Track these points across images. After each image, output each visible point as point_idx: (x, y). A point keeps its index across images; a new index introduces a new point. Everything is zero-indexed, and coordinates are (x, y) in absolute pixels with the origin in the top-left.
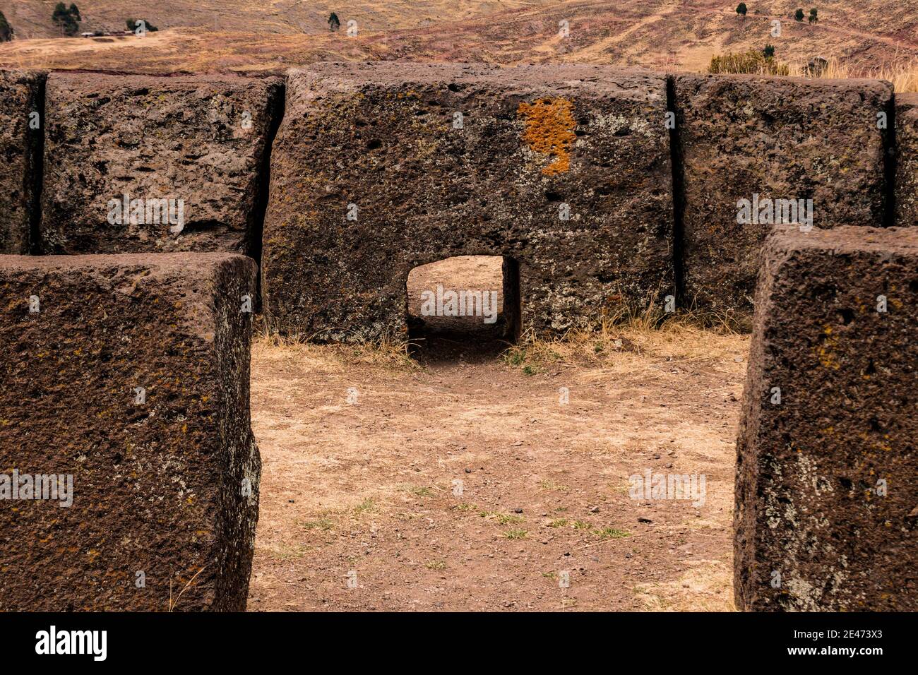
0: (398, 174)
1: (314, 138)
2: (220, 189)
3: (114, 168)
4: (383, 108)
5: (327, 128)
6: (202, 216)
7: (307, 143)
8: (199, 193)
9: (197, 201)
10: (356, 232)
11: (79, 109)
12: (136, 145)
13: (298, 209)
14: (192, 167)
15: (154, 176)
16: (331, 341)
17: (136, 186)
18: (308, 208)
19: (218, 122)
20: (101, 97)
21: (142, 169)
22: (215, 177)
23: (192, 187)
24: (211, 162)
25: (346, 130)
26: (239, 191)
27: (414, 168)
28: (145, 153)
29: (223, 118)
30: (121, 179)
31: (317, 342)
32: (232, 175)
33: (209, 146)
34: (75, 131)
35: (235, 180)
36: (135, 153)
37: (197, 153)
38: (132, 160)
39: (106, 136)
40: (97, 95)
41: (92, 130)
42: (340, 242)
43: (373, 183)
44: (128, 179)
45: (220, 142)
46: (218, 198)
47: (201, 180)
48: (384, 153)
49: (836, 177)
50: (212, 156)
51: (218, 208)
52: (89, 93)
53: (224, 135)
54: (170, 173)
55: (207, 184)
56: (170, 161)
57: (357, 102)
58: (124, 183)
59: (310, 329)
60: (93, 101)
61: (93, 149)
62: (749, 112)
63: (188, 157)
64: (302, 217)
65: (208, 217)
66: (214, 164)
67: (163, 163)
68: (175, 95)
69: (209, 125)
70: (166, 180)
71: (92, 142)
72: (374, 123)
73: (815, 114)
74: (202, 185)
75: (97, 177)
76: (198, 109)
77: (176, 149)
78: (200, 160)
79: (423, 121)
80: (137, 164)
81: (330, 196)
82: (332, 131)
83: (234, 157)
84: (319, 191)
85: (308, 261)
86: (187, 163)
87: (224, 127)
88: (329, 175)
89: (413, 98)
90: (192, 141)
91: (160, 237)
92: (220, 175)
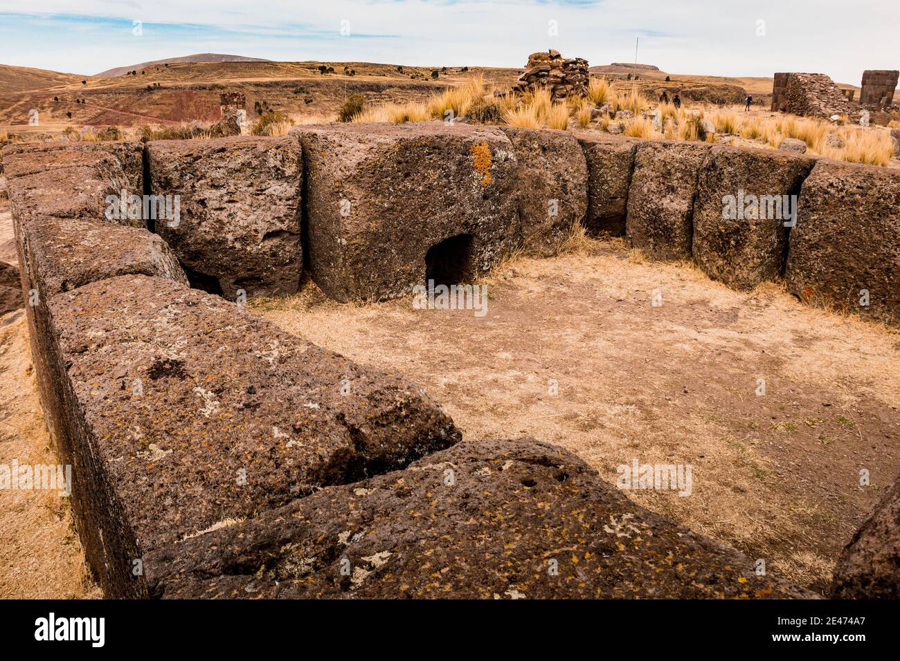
0: (423, 192)
1: (373, 173)
2: (282, 209)
3: (211, 202)
4: (411, 153)
5: (381, 167)
6: (274, 228)
7: (370, 177)
8: (269, 213)
9: (269, 219)
10: (402, 230)
11: (180, 165)
12: (222, 186)
13: (369, 220)
14: (261, 197)
15: (238, 205)
16: (389, 298)
17: (228, 213)
18: (375, 218)
19: (275, 166)
20: (195, 155)
21: (230, 202)
22: (278, 202)
23: (263, 210)
24: (273, 192)
25: (393, 167)
26: (293, 209)
27: (429, 188)
28: (230, 191)
29: (278, 164)
30: (216, 209)
31: (384, 300)
32: (288, 199)
33: (271, 182)
34: (179, 181)
35: (290, 202)
36: (223, 191)
37: (264, 187)
38: (222, 196)
39: (202, 182)
40: (192, 155)
41: (190, 178)
42: (393, 237)
43: (409, 199)
44: (221, 209)
45: (277, 179)
46: (282, 215)
47: (268, 205)
48: (413, 180)
49: (574, 177)
50: (274, 188)
51: (282, 222)
52: (185, 153)
53: (280, 175)
54: (248, 202)
55: (273, 207)
56: (247, 194)
57: (397, 149)
58: (219, 212)
59: (378, 294)
60: (189, 159)
61: (195, 191)
62: (536, 146)
63: (258, 190)
64: (373, 225)
65: (278, 228)
66: (276, 194)
67: (242, 196)
68: (244, 150)
69: (269, 168)
70: (247, 207)
71: (193, 186)
72: (407, 162)
73: (561, 147)
74: (270, 208)
75: (201, 210)
76: (260, 159)
77: (249, 186)
78: (266, 192)
79: (431, 159)
80: (226, 198)
81: (388, 209)
82: (384, 169)
83: (288, 188)
84: (381, 207)
85: (375, 252)
86: (258, 195)
87: (279, 169)
88: (386, 196)
89: (425, 146)
90: (259, 180)
91: (248, 245)
92: (280, 200)
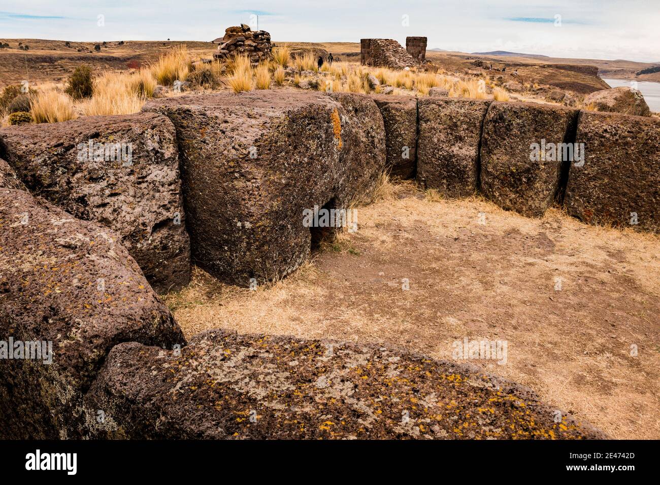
0: (308, 163)
1: (270, 150)
2: (166, 195)
3: (92, 199)
4: (297, 125)
5: (276, 143)
6: (161, 218)
7: (267, 154)
8: (154, 202)
9: (155, 208)
10: (296, 205)
11: (50, 158)
12: (101, 178)
13: (271, 199)
14: (144, 185)
15: (122, 198)
16: (288, 274)
17: (112, 209)
18: (276, 196)
19: (154, 149)
20: (66, 145)
21: (112, 195)
22: (161, 188)
23: (147, 200)
24: (155, 179)
25: (285, 141)
26: (176, 194)
27: (311, 158)
28: (110, 182)
29: (156, 145)
30: (98, 206)
32: (170, 184)
33: (151, 167)
34: (50, 177)
35: (172, 187)
36: (103, 184)
37: (144, 174)
38: (102, 190)
39: (79, 175)
40: (62, 144)
41: (64, 173)
42: (289, 213)
43: (299, 172)
44: (104, 205)
45: (157, 163)
46: (166, 203)
47: (151, 193)
48: (300, 152)
49: (378, 133)
50: (155, 173)
51: (168, 210)
52: (53, 143)
53: (159, 158)
54: (132, 192)
55: (157, 195)
56: (129, 184)
57: (286, 123)
58: (102, 209)
59: (280, 272)
60: (60, 150)
61: (72, 188)
62: (351, 108)
63: (139, 178)
64: (275, 204)
65: (165, 218)
66: (158, 179)
67: (124, 187)
68: (119, 133)
69: (147, 151)
70: (131, 199)
71: (69, 183)
72: (294, 135)
73: (367, 108)
74: (154, 197)
75: (82, 210)
76: (138, 142)
77: (129, 174)
78: (148, 178)
79: (310, 130)
80: (107, 192)
81: (287, 185)
82: (279, 144)
83: (169, 172)
84: (280, 184)
85: (277, 230)
86: (140, 183)
87: (157, 152)
88: (282, 172)
89: (305, 117)
90: (139, 166)
91: (138, 241)
92: (163, 186)
